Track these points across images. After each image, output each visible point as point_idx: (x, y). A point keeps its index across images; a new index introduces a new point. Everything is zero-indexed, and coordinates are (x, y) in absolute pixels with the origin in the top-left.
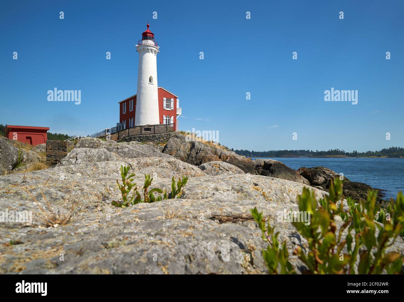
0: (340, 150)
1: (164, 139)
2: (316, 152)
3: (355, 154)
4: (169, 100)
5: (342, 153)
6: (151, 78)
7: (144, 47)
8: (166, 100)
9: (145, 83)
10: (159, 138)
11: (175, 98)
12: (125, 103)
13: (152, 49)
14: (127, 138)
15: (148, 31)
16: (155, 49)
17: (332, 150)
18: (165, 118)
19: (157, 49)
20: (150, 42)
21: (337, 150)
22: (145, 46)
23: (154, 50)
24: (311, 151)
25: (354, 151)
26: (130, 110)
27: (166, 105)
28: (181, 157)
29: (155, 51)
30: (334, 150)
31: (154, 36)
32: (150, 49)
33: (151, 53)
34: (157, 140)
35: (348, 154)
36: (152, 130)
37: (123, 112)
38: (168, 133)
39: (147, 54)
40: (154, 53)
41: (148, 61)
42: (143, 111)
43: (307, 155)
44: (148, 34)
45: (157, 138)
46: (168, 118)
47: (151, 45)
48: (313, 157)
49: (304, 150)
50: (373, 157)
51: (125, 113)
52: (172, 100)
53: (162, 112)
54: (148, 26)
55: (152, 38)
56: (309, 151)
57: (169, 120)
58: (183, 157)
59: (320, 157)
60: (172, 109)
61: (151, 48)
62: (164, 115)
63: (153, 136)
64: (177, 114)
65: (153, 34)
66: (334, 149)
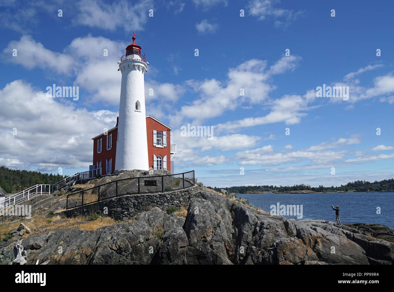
0: (305, 186)
1: (180, 201)
2: (280, 187)
3: (321, 189)
4: (161, 133)
5: (308, 188)
6: (137, 103)
7: (130, 63)
8: (156, 133)
9: (130, 110)
10: (172, 199)
11: (169, 130)
12: (101, 139)
13: (139, 66)
14: (113, 199)
15: (134, 44)
16: (143, 65)
17: (297, 185)
18: (155, 158)
19: (145, 65)
20: (136, 57)
21: (302, 185)
22: (131, 61)
23: (141, 66)
24: (275, 187)
25: (320, 186)
26: (107, 148)
27: (157, 141)
28: (225, 241)
29: (143, 69)
30: (300, 186)
31: (141, 50)
32: (136, 66)
33: (137, 70)
34: (168, 203)
35: (313, 189)
36: (159, 185)
37: (98, 151)
38: (186, 189)
39: (133, 72)
40: (141, 71)
41: (134, 80)
42: (128, 149)
43: (271, 191)
44: (134, 48)
45: (168, 200)
46: (159, 159)
47: (138, 60)
48: (278, 193)
49: (268, 186)
50: (340, 191)
51: (100, 152)
52: (165, 133)
53: (152, 150)
54: (134, 39)
55: (138, 53)
56: (273, 186)
57: (160, 161)
58: (228, 243)
59: (286, 193)
60: (164, 145)
61: (139, 64)
62: (154, 155)
63: (160, 195)
64: (171, 152)
65: (140, 48)
66: (299, 184)
